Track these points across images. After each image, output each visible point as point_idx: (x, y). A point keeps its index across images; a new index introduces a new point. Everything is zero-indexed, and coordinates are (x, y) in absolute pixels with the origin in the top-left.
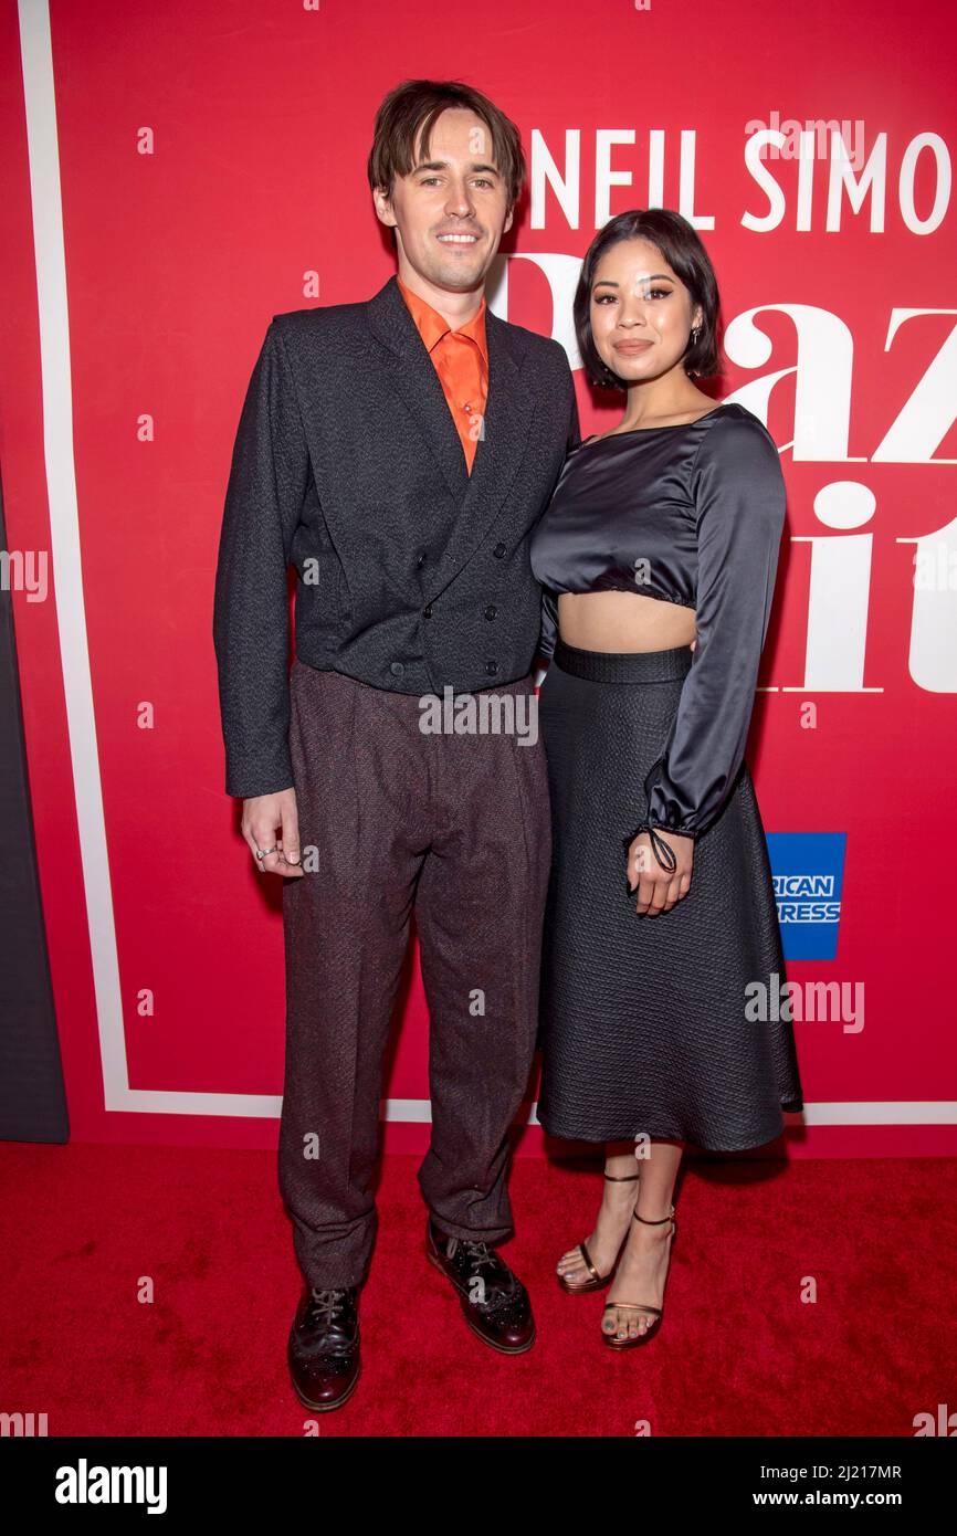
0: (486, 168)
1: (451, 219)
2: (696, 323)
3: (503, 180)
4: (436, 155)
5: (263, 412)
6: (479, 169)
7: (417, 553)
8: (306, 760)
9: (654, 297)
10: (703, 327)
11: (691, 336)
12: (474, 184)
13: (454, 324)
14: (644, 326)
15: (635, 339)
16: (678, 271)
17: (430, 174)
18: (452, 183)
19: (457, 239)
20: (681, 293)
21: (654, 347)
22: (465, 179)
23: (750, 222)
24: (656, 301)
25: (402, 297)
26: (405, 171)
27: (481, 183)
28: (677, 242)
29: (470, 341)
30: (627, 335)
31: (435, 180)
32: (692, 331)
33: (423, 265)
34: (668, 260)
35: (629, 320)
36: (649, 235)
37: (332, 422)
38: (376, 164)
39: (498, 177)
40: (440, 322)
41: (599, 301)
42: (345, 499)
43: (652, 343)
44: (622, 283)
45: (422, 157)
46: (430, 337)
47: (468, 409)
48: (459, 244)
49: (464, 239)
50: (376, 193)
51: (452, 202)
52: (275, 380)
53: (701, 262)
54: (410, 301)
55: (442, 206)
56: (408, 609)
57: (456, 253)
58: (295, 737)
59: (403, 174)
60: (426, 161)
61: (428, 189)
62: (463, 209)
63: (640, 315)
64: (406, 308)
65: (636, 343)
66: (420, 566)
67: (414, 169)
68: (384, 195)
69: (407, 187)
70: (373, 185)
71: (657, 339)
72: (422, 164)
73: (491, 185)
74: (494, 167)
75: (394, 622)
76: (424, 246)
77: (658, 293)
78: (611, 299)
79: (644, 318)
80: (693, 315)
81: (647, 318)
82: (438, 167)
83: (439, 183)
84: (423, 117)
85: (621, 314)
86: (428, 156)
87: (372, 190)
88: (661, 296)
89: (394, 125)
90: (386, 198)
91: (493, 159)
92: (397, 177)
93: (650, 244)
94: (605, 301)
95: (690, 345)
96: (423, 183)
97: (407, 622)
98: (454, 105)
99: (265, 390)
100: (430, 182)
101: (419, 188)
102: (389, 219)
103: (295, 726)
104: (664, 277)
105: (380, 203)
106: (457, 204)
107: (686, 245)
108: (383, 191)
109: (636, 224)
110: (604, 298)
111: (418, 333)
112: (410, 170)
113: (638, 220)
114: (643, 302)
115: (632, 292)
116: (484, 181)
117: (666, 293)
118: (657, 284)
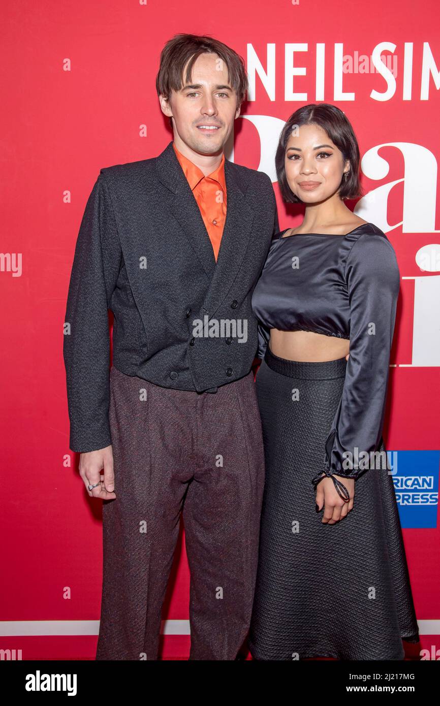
0: (224, 87)
1: (204, 117)
2: (346, 170)
3: (234, 92)
4: (196, 80)
5: (96, 227)
6: (220, 88)
7: (186, 309)
8: (119, 429)
9: (322, 157)
10: (350, 171)
11: (344, 176)
12: (217, 95)
13: (206, 172)
14: (317, 173)
15: (311, 181)
16: (336, 142)
17: (192, 91)
18: (204, 96)
19: (207, 128)
20: (337, 154)
21: (321, 185)
22: (212, 93)
23: (375, 95)
24: (323, 160)
25: (176, 158)
26: (177, 88)
27: (221, 95)
28: (335, 126)
29: (215, 182)
30: (306, 179)
31: (195, 93)
32: (344, 174)
33: (189, 141)
34: (330, 136)
35: (307, 171)
36: (319, 122)
37: (135, 234)
38: (160, 82)
39: (231, 91)
40: (198, 171)
41: (290, 158)
42: (144, 278)
43: (321, 183)
44: (303, 149)
45: (187, 82)
46: (193, 181)
47: (215, 222)
48: (209, 130)
49: (212, 128)
50: (161, 97)
51: (204, 107)
52: (102, 207)
54: (181, 160)
55: (199, 109)
56: (181, 341)
57: (207, 135)
58: (112, 415)
59: (176, 90)
60: (190, 84)
61: (191, 100)
62: (211, 111)
63: (313, 167)
64: (179, 163)
65: (312, 183)
66: (188, 316)
67: (183, 88)
68: (165, 99)
69: (178, 97)
70: (159, 93)
71: (323, 180)
72: (187, 85)
73: (227, 96)
74: (230, 86)
75: (172, 348)
76: (189, 131)
77: (323, 155)
78: (297, 157)
79: (316, 169)
80: (344, 166)
81: (318, 169)
82: (197, 87)
83: (197, 95)
84: (188, 59)
85: (303, 166)
86: (191, 81)
87: (159, 96)
88: (326, 156)
89: (171, 62)
90: (167, 101)
91: (229, 82)
92: (173, 91)
93: (320, 127)
94: (293, 158)
95: (343, 182)
96: (188, 95)
97: (179, 349)
98: (205, 51)
99: (96, 214)
100: (193, 95)
101: (186, 98)
102: (168, 113)
103: (112, 408)
104: (328, 146)
105: (163, 103)
106: (207, 109)
107: (340, 126)
108: (165, 97)
109: (311, 115)
110: (293, 156)
111: (185, 179)
112: (180, 88)
113: (312, 112)
114: (315, 160)
115: (309, 155)
116: (223, 94)
117: (329, 155)
118: (323, 150)
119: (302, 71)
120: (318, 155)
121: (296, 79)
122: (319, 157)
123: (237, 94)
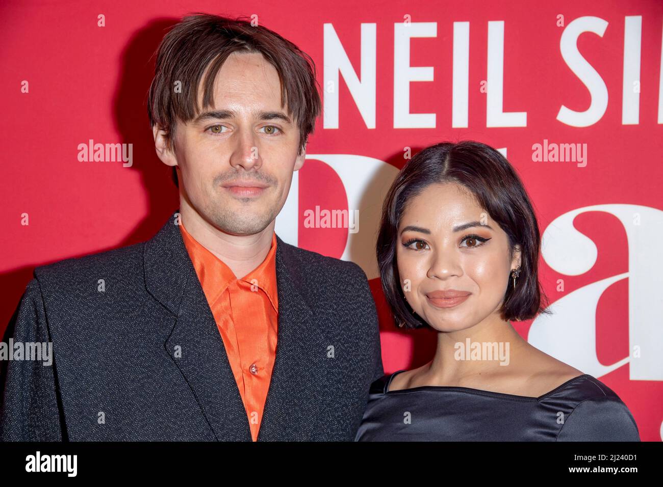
0: (276, 116)
1: (237, 171)
2: (515, 265)
3: (294, 123)
6: (266, 116)
9: (470, 244)
10: (522, 267)
11: (511, 278)
12: (262, 130)
14: (462, 275)
15: (450, 291)
16: (495, 215)
17: (215, 121)
18: (237, 132)
20: (499, 238)
21: (471, 298)
22: (254, 126)
23: (567, 116)
24: (473, 249)
25: (183, 244)
26: (187, 116)
27: (270, 129)
28: (492, 182)
30: (442, 286)
31: (220, 126)
32: (511, 273)
33: (208, 212)
34: (486, 205)
35: (443, 271)
36: (463, 179)
37: (96, 398)
39: (289, 122)
40: (228, 275)
41: (408, 245)
43: (468, 294)
44: (434, 230)
45: (205, 105)
46: (213, 290)
47: (254, 370)
50: (155, 129)
51: (237, 153)
53: (520, 203)
55: (227, 156)
57: (243, 199)
59: (185, 120)
60: (210, 109)
61: (212, 137)
62: (249, 160)
63: (454, 264)
64: (187, 256)
65: (453, 294)
67: (196, 116)
68: (164, 133)
69: (189, 133)
71: (475, 289)
72: (205, 111)
73: (281, 131)
74: (285, 112)
77: (471, 240)
78: (421, 244)
79: (459, 267)
80: (512, 257)
81: (462, 266)
82: (224, 115)
83: (224, 129)
84: (210, 60)
85: (434, 263)
86: (212, 105)
88: (478, 242)
90: (168, 137)
91: (283, 105)
92: (179, 122)
93: (464, 187)
94: (414, 245)
95: (510, 291)
96: (206, 130)
98: (240, 48)
100: (216, 129)
101: (202, 134)
102: (169, 158)
104: (481, 224)
105: (160, 141)
106: (242, 155)
107: (503, 185)
108: (163, 129)
109: (446, 164)
110: (413, 242)
111: (199, 286)
112: (192, 116)
113: (448, 158)
114: (458, 250)
115: (446, 242)
116: (274, 127)
117: (483, 240)
118: (473, 231)
119: (426, 74)
120: (463, 240)
121: (416, 88)
122: (464, 244)
123: (300, 126)
